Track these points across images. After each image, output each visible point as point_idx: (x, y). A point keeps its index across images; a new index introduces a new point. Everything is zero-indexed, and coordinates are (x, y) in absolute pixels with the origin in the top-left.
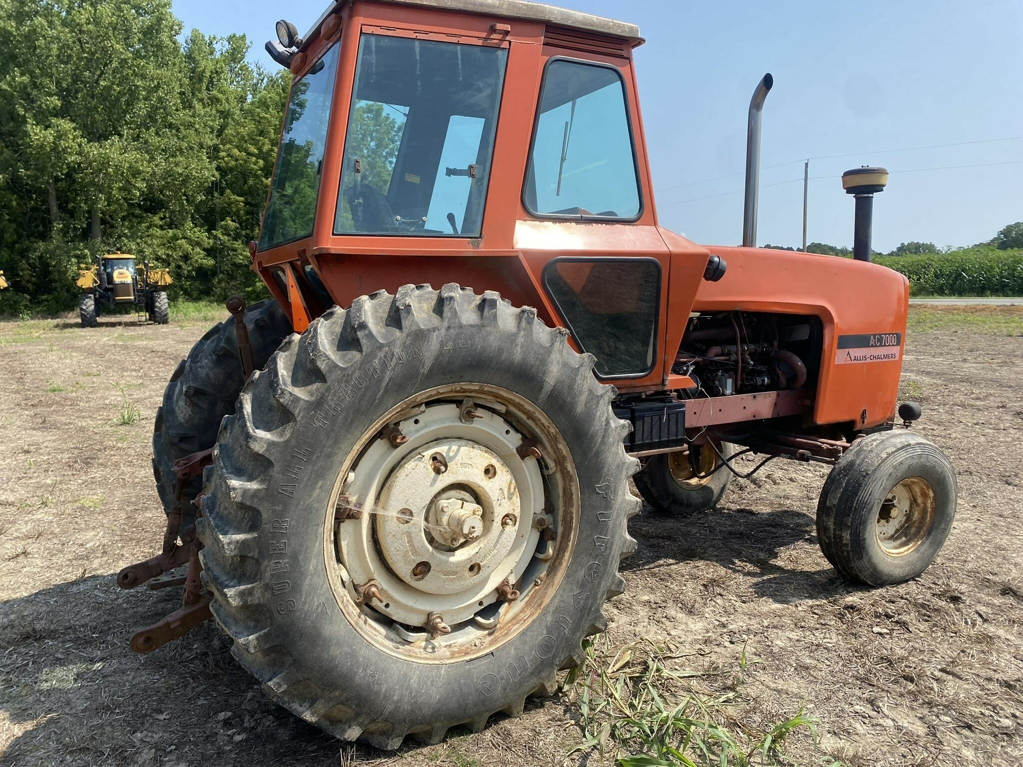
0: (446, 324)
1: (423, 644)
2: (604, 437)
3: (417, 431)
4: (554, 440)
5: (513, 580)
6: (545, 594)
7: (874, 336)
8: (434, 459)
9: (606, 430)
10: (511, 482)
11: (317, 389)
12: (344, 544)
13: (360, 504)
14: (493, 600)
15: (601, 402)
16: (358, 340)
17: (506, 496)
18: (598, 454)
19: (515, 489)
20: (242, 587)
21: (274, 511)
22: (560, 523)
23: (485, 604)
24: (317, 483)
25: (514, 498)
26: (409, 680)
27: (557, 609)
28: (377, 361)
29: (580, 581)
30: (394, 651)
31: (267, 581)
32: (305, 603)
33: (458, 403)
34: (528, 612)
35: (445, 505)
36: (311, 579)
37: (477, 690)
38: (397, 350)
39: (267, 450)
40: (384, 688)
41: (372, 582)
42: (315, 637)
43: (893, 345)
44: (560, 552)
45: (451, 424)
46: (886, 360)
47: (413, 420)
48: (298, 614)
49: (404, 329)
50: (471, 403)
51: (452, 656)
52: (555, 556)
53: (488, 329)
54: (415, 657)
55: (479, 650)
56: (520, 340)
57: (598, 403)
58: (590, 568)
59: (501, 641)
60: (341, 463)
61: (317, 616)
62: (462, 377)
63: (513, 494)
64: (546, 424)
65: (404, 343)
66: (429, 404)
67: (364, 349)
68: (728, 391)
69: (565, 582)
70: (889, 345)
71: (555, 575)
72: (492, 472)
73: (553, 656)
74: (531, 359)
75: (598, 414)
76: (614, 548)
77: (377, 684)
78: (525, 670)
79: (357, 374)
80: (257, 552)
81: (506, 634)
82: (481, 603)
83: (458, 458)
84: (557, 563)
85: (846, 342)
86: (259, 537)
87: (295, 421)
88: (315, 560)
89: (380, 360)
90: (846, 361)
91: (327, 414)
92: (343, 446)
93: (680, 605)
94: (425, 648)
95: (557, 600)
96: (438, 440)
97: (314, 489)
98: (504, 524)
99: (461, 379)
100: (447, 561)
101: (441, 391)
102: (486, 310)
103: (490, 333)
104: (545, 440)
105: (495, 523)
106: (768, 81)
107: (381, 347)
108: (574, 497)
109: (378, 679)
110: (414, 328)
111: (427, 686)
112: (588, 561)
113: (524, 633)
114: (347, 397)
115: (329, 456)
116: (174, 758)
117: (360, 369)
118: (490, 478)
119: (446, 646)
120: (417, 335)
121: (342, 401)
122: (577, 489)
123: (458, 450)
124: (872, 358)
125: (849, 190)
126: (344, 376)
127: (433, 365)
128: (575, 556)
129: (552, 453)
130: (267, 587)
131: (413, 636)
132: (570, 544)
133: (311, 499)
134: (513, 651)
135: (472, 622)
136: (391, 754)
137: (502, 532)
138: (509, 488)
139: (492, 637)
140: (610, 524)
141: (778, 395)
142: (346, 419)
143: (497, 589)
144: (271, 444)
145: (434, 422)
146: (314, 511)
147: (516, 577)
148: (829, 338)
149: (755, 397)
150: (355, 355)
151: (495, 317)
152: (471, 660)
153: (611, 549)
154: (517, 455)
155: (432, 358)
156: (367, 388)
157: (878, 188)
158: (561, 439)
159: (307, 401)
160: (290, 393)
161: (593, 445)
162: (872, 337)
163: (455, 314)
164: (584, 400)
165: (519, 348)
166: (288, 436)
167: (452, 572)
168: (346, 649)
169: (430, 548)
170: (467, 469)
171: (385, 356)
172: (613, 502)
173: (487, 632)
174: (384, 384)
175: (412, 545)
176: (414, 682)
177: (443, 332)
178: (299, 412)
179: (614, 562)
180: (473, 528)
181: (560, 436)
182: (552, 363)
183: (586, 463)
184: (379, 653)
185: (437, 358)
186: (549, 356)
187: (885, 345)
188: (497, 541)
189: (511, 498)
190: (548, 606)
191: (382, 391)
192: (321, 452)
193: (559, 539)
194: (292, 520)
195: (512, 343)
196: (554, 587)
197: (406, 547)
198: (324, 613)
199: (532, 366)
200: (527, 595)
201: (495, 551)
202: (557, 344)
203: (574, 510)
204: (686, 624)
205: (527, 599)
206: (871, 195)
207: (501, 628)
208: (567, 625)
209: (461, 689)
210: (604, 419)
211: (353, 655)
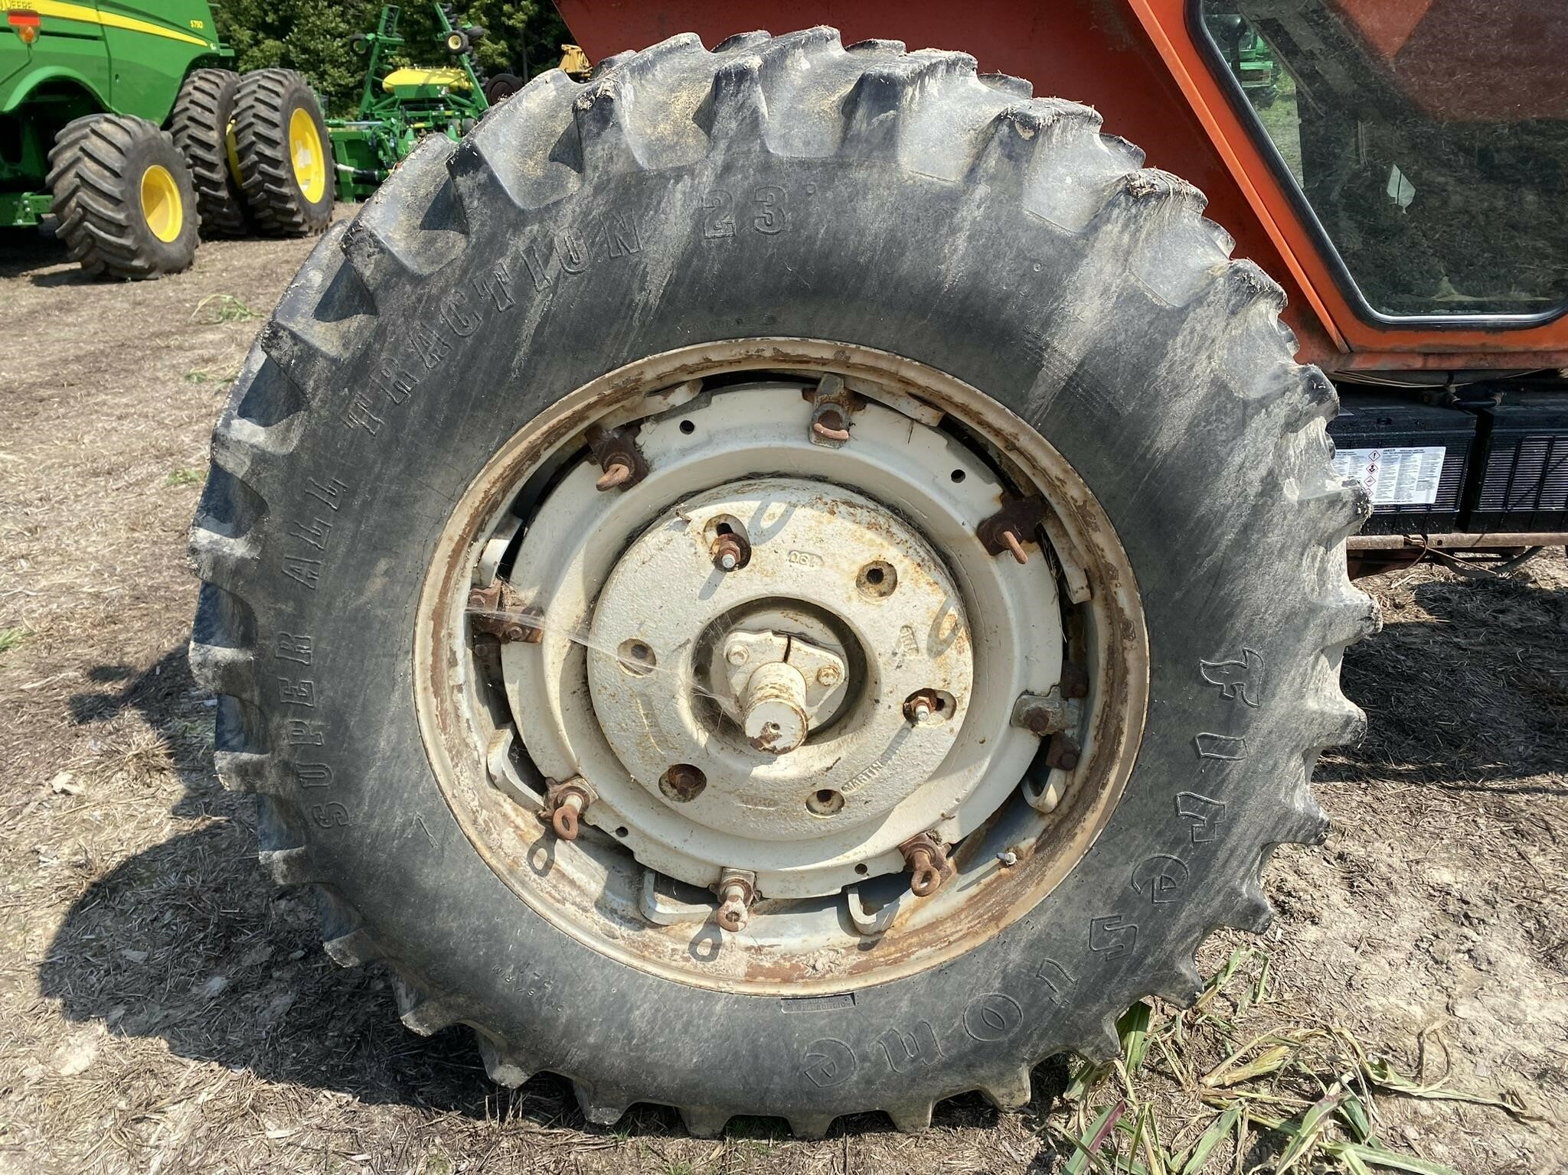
0: (719, 157)
1: (695, 931)
2: (1246, 529)
3: (684, 452)
4: (1082, 515)
5: (951, 833)
6: (1016, 896)
8: (723, 529)
9: (1256, 511)
10: (943, 612)
11: (360, 330)
13: (538, 610)
14: (896, 866)
15: (1258, 422)
16: (460, 198)
17: (923, 646)
18: (1218, 576)
19: (955, 629)
20: (245, 756)
21: (279, 613)
22: (1092, 733)
23: (873, 872)
24: (373, 563)
25: (951, 652)
26: (630, 1011)
27: (1039, 940)
28: (505, 262)
29: (1118, 892)
30: (604, 942)
31: (285, 756)
32: (370, 816)
33: (808, 384)
34: (964, 926)
35: (737, 648)
36: (385, 768)
37: (795, 1068)
38: (563, 234)
39: (253, 472)
40: (565, 1014)
41: (576, 783)
42: (401, 886)
44: (1077, 803)
45: (777, 443)
47: (678, 421)
48: (357, 834)
49: (589, 171)
50: (838, 390)
51: (751, 976)
52: (1065, 808)
53: (860, 175)
54: (655, 963)
55: (821, 980)
56: (971, 213)
57: (1242, 424)
58: (1151, 867)
59: (882, 973)
60: (440, 522)
61: (402, 847)
62: (773, 320)
63: (947, 643)
64: (1055, 471)
65: (586, 214)
66: (715, 384)
67: (475, 226)
69: (1072, 882)
71: (1051, 857)
72: (888, 578)
73: (1012, 1042)
74: (1003, 276)
75: (1237, 459)
76: (1237, 830)
77: (549, 1003)
78: (928, 1051)
79: (451, 299)
80: (256, 693)
81: (896, 961)
82: (861, 868)
83: (784, 535)
84: (1063, 830)
86: (257, 662)
87: (309, 409)
88: (393, 729)
89: (515, 259)
91: (377, 398)
92: (437, 482)
94: (694, 943)
95: (1044, 919)
97: (367, 576)
98: (910, 716)
99: (772, 327)
100: (747, 775)
101: (714, 357)
102: (861, 113)
103: (860, 191)
104: (1059, 510)
105: (881, 709)
107: (520, 220)
108: (1132, 679)
109: (552, 995)
110: (618, 167)
111: (672, 1031)
112: (1150, 848)
113: (941, 971)
114: (427, 358)
115: (395, 503)
117: (459, 283)
118: (882, 594)
119: (748, 949)
120: (627, 190)
121: (416, 367)
122: (1141, 658)
123: (785, 516)
126: (419, 301)
127: (674, 283)
128: (1113, 827)
129: (1081, 548)
130: (286, 768)
131: (665, 907)
132: (1106, 794)
133: (363, 599)
134: (904, 1006)
135: (839, 901)
137: (905, 731)
138: (936, 626)
139: (863, 957)
140: (1236, 769)
142: (430, 415)
143: (901, 849)
144: (261, 458)
145: (731, 432)
146: (378, 626)
147: (961, 829)
150: (455, 244)
151: (889, 138)
152: (795, 998)
153: (1228, 830)
154: (977, 542)
155: (668, 263)
156: (481, 339)
158: (1100, 519)
159: (334, 361)
160: (294, 336)
161: (1203, 550)
163: (753, 123)
164: (1188, 413)
165: (961, 241)
166: (295, 442)
167: (768, 797)
168: (475, 921)
169: (702, 737)
170: (806, 568)
171: (529, 251)
172: (1252, 712)
173: (857, 940)
174: (529, 328)
175: (654, 724)
176: (640, 1017)
177: (707, 177)
178: (316, 388)
179: (1234, 863)
180: (776, 726)
181: (1096, 509)
182: (1079, 292)
183: (1178, 595)
184: (565, 942)
185: (684, 263)
186: (1071, 268)
188: (891, 749)
189: (940, 653)
190: (1018, 925)
191: (524, 349)
192: (373, 492)
193: (1082, 770)
194: (319, 639)
195: (938, 223)
196: (1044, 885)
197: (642, 726)
198: (420, 842)
199: (1005, 299)
200: (977, 881)
201: (885, 771)
202: (1112, 230)
203: (1128, 713)
205: (973, 890)
207: (893, 942)
208: (1062, 984)
209: (756, 1057)
210: (1256, 476)
211: (493, 935)
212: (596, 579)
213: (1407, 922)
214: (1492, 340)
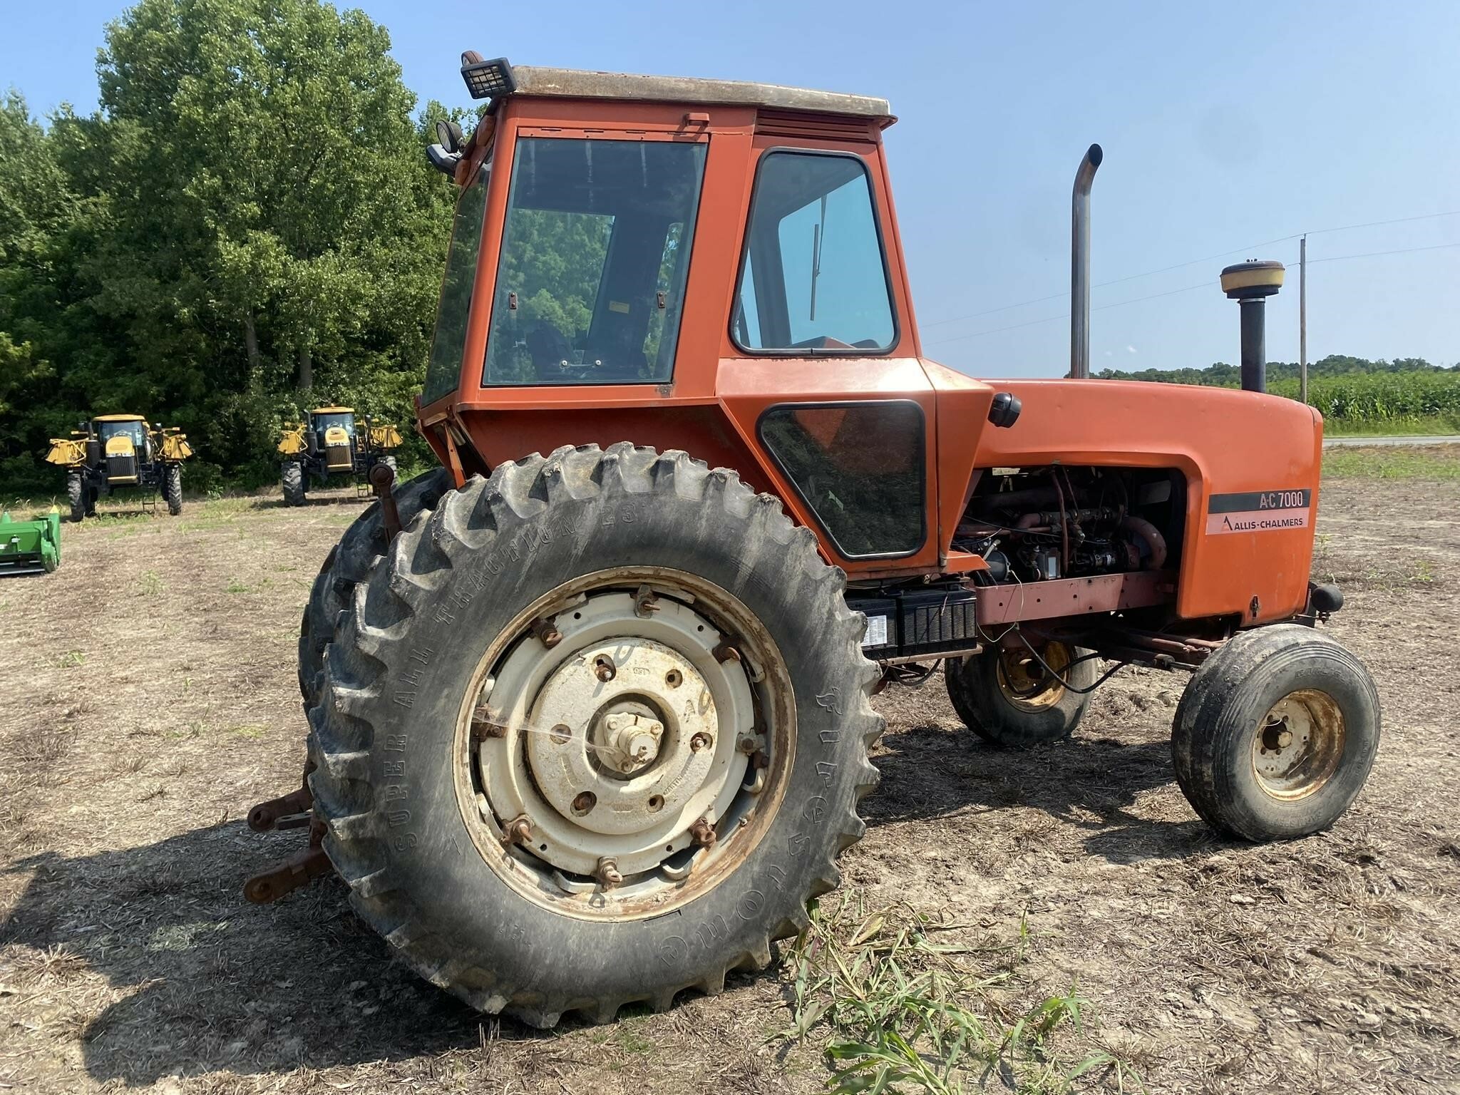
0: (605, 493)
1: (590, 896)
2: (825, 633)
3: (578, 627)
4: (759, 638)
5: (712, 819)
6: (752, 836)
7: (1267, 494)
8: (600, 662)
9: (828, 625)
10: (703, 692)
11: (441, 576)
12: (485, 769)
13: (504, 718)
14: (685, 844)
15: (822, 588)
16: (492, 515)
17: (696, 710)
18: (817, 655)
19: (709, 701)
20: (352, 817)
21: (388, 724)
22: (773, 746)
23: (676, 849)
24: (441, 691)
25: (708, 712)
26: (567, 940)
27: (766, 856)
28: (515, 541)
29: (798, 821)
30: (548, 904)
31: (382, 810)
32: (429, 839)
33: (633, 592)
34: (729, 860)
35: (612, 720)
36: (437, 809)
37: (657, 957)
38: (542, 527)
39: (380, 650)
40: (532, 948)
41: (523, 817)
42: (443, 881)
43: (1297, 506)
44: (772, 782)
45: (622, 619)
46: (1287, 527)
47: (573, 613)
48: (420, 851)
49: (551, 501)
50: (648, 592)
51: (626, 912)
52: (766, 788)
53: (662, 498)
54: (576, 912)
55: (662, 906)
56: (706, 511)
57: (816, 589)
58: (811, 804)
59: (692, 895)
60: (474, 667)
61: (445, 855)
62: (629, 558)
63: (706, 708)
64: (747, 617)
65: (551, 518)
66: (591, 594)
67: (500, 526)
68: (1052, 574)
69: (777, 821)
70: (1291, 507)
71: (765, 812)
72: (677, 679)
73: (761, 917)
74: (721, 535)
75: (817, 604)
76: (844, 778)
77: (524, 943)
78: (722, 933)
79: (490, 558)
80: (368, 775)
81: (698, 887)
82: (669, 848)
83: (631, 661)
84: (768, 798)
85: (1220, 504)
86: (371, 755)
87: (413, 615)
88: (442, 785)
89: (519, 539)
90: (1223, 529)
91: (452, 607)
92: (475, 646)
93: (976, 864)
94: (591, 902)
95: (767, 845)
96: (606, 639)
97: (437, 698)
98: (694, 746)
99: (628, 562)
100: (618, 792)
101: (602, 577)
102: (660, 475)
103: (665, 504)
104: (748, 638)
105: (681, 745)
106: (1095, 156)
107: (521, 523)
108: (789, 711)
109: (525, 936)
110: (564, 499)
111: (590, 948)
112: (809, 795)
113: (721, 887)
114: (478, 586)
115: (455, 658)
116: (287, 1030)
117: (493, 551)
118: (675, 687)
119: (619, 901)
120: (568, 507)
121: (471, 591)
122: (792, 700)
123: (630, 652)
124: (1264, 525)
125: (1231, 294)
126: (474, 560)
127: (590, 544)
128: (791, 789)
129: (758, 654)
130: (382, 817)
131: (574, 886)
132: (785, 772)
133: (435, 711)
134: (706, 909)
135: (658, 872)
136: (545, 1033)
137: (692, 756)
138: (701, 699)
139: (681, 890)
140: (838, 747)
141: (1126, 579)
142: (476, 613)
143: (689, 830)
144: (384, 644)
145: (598, 616)
146: (439, 726)
147: (716, 815)
148: (1195, 500)
149: (1090, 581)
150: (489, 535)
151: (672, 484)
152: (650, 919)
153: (840, 779)
154: (713, 658)
155: (587, 536)
156: (503, 575)
157: (1272, 289)
158: (767, 636)
159: (429, 591)
160: (407, 581)
161: (810, 644)
162: (1263, 496)
163: (618, 480)
164: (796, 586)
165: (704, 522)
166: (405, 633)
167: (626, 805)
168: (482, 897)
169: (594, 774)
170: (642, 676)
171: (526, 535)
172: (840, 717)
173: (675, 884)
174: (525, 569)
175: (571, 771)
176: (572, 943)
177: (602, 502)
178: (419, 605)
179: (845, 797)
180: (644, 748)
181: (765, 633)
182: (750, 540)
183: (803, 667)
184: (529, 905)
185: (594, 536)
186: (745, 531)
187: (1284, 507)
188: (686, 768)
189: (704, 713)
190: (755, 851)
191: (522, 578)
192: (446, 653)
193: (771, 766)
194: (410, 736)
195: (694, 515)
196: (764, 827)
197: (563, 773)
198: (454, 852)
199: (723, 543)
200: (730, 838)
201: (684, 780)
202: (758, 515)
203: (789, 729)
204: (976, 887)
205: (729, 843)
206: (1262, 300)
207: (693, 880)
208: (780, 877)
209: (636, 955)
210: (825, 610)
211: (492, 905)
212: (531, 700)
213: (920, 873)
214: (894, 563)
